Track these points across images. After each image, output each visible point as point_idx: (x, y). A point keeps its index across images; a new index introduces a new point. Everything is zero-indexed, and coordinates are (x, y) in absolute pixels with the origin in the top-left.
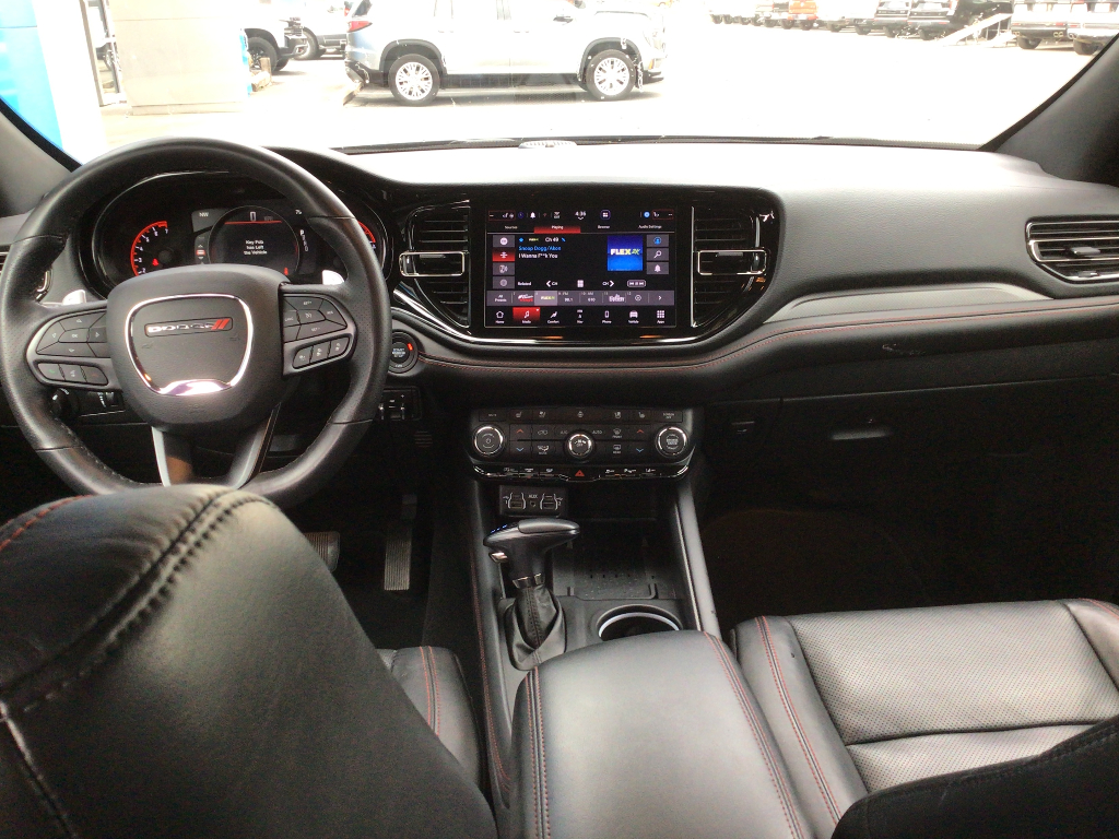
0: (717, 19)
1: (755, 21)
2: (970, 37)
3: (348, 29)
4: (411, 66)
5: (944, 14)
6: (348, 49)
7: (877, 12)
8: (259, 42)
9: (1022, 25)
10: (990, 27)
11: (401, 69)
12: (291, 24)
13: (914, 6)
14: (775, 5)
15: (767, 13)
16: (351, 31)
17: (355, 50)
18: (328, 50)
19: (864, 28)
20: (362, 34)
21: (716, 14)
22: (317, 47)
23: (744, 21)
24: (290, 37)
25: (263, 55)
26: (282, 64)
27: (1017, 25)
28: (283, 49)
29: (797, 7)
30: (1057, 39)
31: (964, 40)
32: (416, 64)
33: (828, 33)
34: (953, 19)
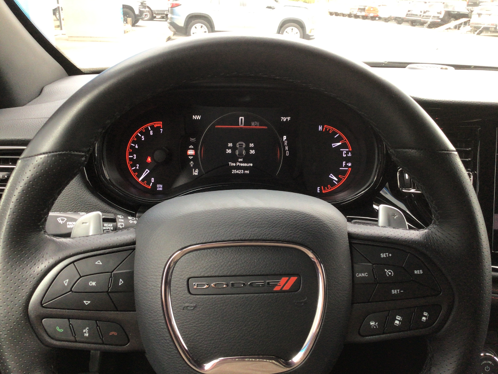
0: (331, 14)
1: (350, 16)
2: (450, 28)
3: (170, 7)
4: (198, 25)
5: (438, 17)
6: (170, 16)
7: (407, 15)
8: (127, 11)
9: (475, 24)
10: (459, 24)
11: (194, 27)
12: (142, 3)
13: (425, 12)
14: (359, 9)
15: (356, 12)
16: (172, 7)
17: (173, 16)
18: (157, 17)
19: (399, 21)
20: (176, 9)
21: (331, 11)
22: (153, 15)
23: (344, 15)
24: (141, 9)
25: (128, 17)
26: (137, 21)
27: (473, 24)
28: (137, 15)
29: (369, 10)
30: (491, 31)
31: (447, 29)
32: (201, 25)
33: (382, 23)
34: (442, 20)
